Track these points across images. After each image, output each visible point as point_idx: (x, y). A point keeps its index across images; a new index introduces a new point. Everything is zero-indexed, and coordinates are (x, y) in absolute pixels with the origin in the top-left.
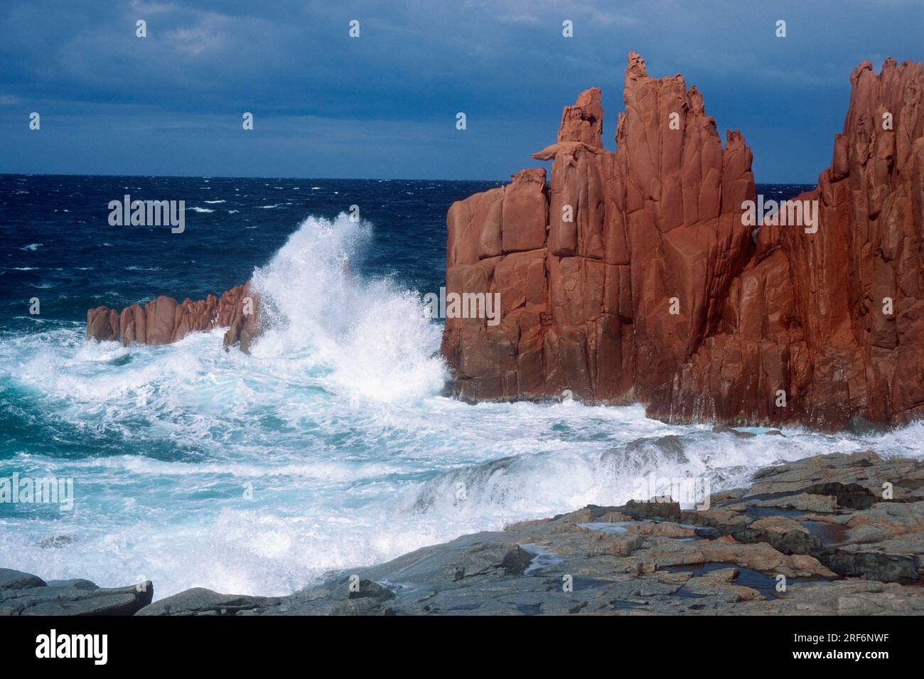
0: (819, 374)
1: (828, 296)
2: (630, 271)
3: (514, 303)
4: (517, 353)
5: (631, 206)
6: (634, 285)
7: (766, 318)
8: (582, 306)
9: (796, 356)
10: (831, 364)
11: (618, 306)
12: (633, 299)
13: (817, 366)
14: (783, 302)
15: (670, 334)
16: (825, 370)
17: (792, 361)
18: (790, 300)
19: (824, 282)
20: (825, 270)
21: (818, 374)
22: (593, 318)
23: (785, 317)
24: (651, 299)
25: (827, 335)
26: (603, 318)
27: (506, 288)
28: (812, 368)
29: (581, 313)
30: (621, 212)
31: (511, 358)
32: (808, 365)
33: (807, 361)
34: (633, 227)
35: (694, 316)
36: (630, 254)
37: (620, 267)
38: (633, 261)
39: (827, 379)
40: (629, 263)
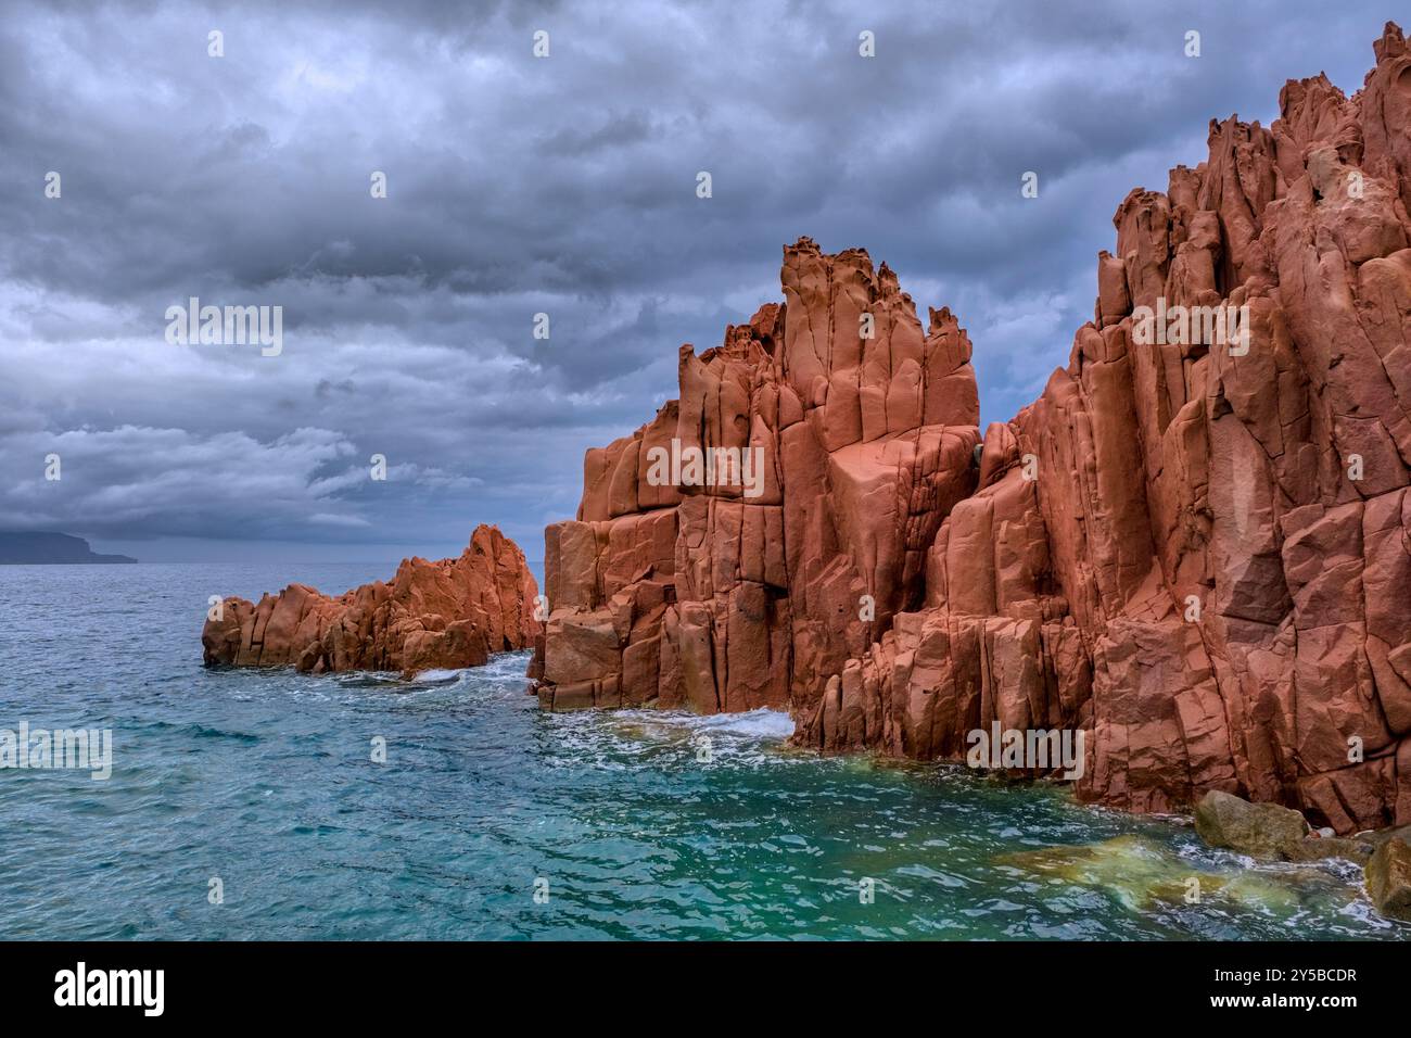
0: (1105, 679)
1: (1112, 523)
2: (782, 514)
3: (636, 574)
4: (623, 645)
5: (785, 417)
6: (789, 536)
7: (993, 576)
8: (708, 571)
9: (1054, 645)
10: (1131, 659)
11: (764, 569)
12: (788, 559)
13: (1098, 663)
14: (1026, 544)
15: (841, 611)
16: (1121, 670)
17: (1046, 654)
18: (1037, 541)
19: (1100, 495)
20: (1100, 476)
21: (1103, 681)
22: (724, 588)
23: (1030, 571)
24: (816, 557)
25: (1117, 600)
26: (739, 587)
27: (624, 552)
28: (1089, 668)
29: (707, 581)
30: (769, 427)
31: (616, 653)
32: (1081, 661)
33: (1078, 654)
34: (787, 448)
35: (876, 579)
36: (782, 489)
37: (766, 508)
38: (786, 498)
39: (1128, 691)
40: (781, 503)
